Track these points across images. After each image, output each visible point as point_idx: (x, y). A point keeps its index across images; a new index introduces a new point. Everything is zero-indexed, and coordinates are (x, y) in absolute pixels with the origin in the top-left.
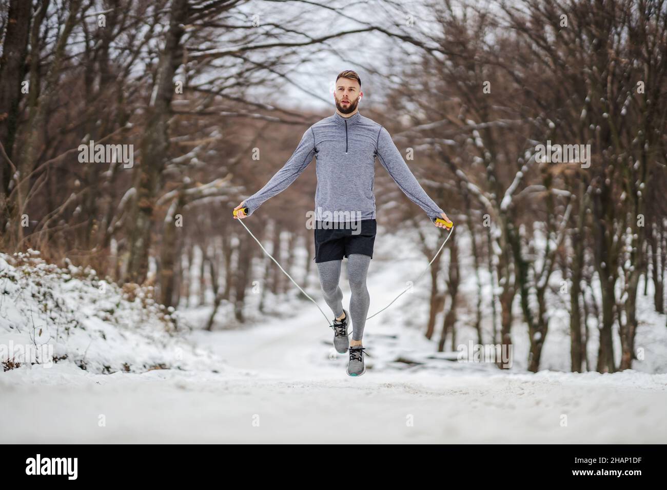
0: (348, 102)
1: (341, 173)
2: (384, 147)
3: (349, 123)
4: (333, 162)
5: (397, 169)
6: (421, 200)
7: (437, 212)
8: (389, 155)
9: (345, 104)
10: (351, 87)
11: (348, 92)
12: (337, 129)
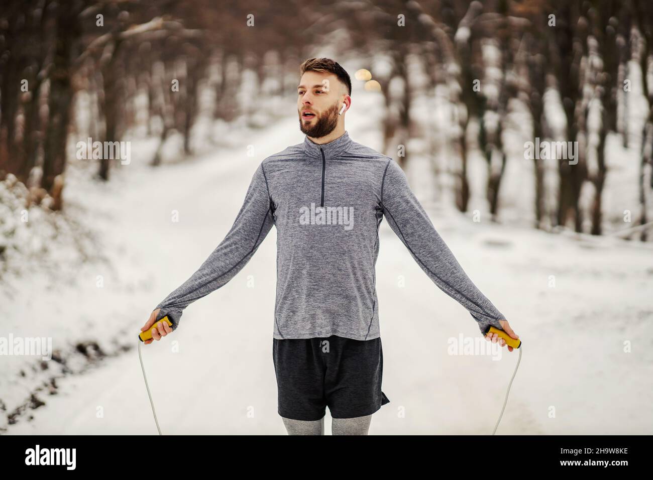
0: (313, 115)
1: (311, 248)
2: (394, 196)
3: (329, 154)
4: (298, 229)
5: (420, 236)
6: (465, 293)
7: (493, 317)
8: (404, 211)
9: (308, 119)
10: (318, 86)
11: (312, 95)
12: (307, 165)
